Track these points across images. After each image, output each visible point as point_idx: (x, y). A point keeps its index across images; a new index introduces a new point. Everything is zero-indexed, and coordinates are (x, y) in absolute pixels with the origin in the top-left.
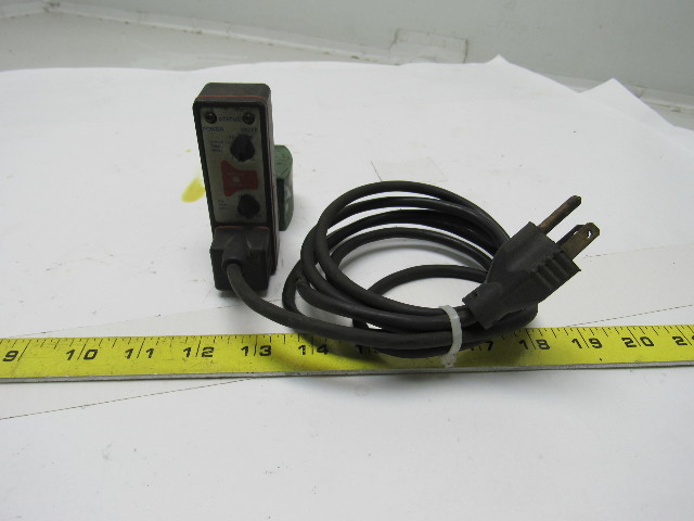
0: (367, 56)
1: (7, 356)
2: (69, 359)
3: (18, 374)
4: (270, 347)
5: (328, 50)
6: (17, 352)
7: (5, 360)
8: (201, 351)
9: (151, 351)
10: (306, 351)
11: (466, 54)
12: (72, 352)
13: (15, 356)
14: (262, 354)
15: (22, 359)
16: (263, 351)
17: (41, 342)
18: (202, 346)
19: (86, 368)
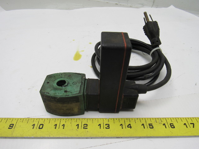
0: (120, 4)
1: (10, 126)
2: (33, 128)
3: (14, 135)
4: (109, 125)
5: (107, 2)
6: (13, 125)
7: (9, 128)
8: (83, 126)
9: (64, 125)
10: (123, 127)
11: (154, 3)
12: (34, 125)
13: (13, 126)
14: (106, 128)
15: (15, 128)
16: (106, 126)
17: (22, 120)
18: (83, 124)
19: (39, 133)
